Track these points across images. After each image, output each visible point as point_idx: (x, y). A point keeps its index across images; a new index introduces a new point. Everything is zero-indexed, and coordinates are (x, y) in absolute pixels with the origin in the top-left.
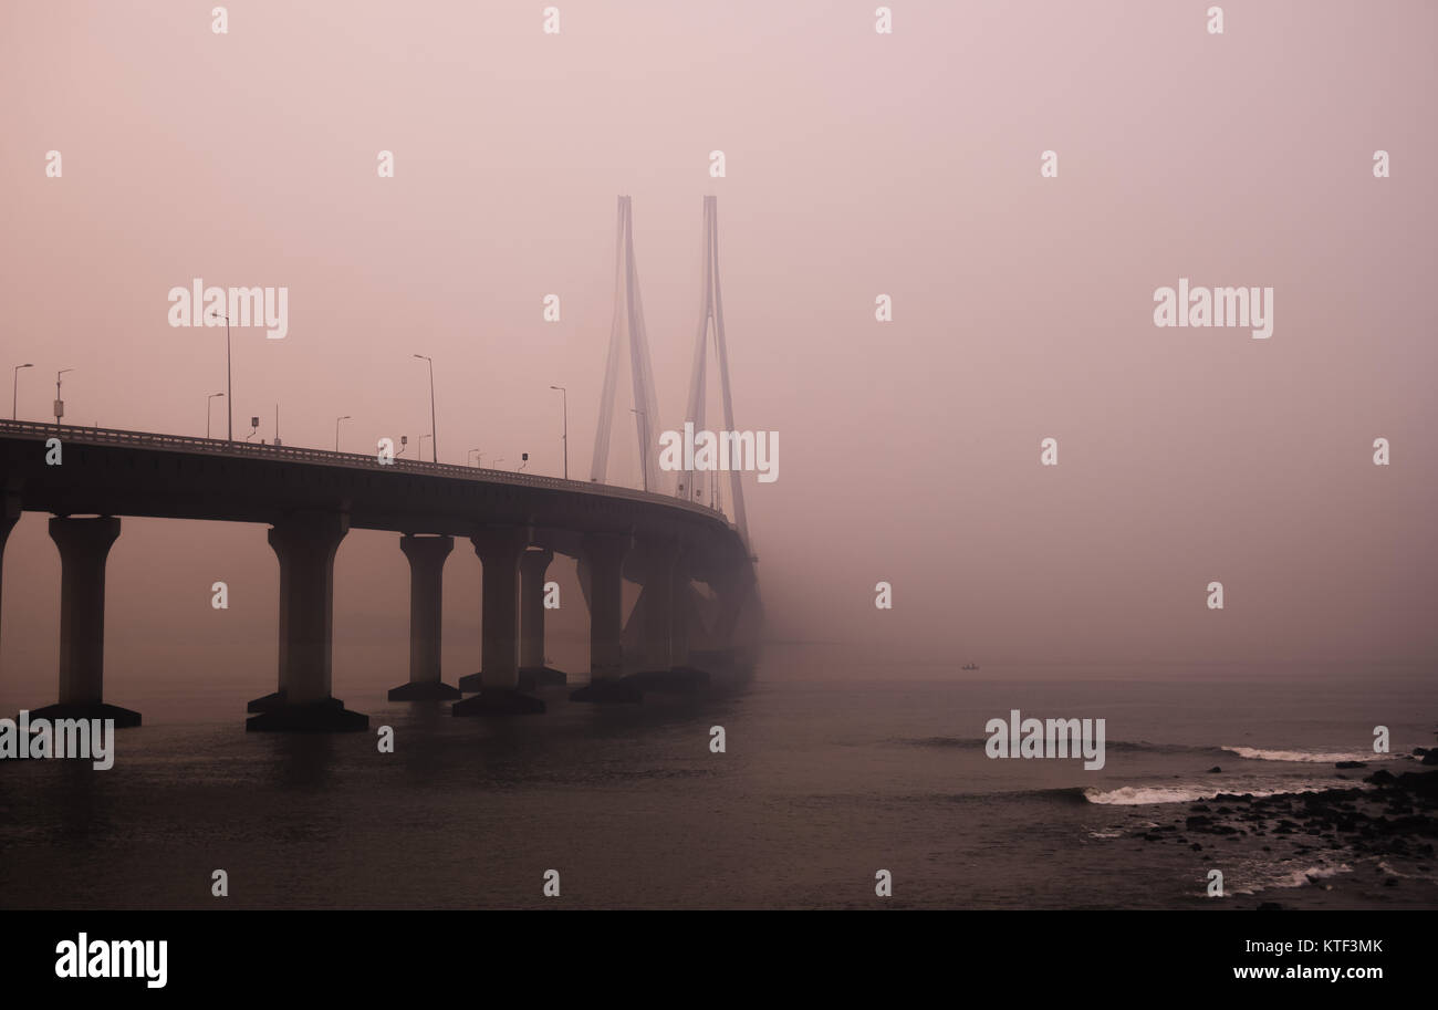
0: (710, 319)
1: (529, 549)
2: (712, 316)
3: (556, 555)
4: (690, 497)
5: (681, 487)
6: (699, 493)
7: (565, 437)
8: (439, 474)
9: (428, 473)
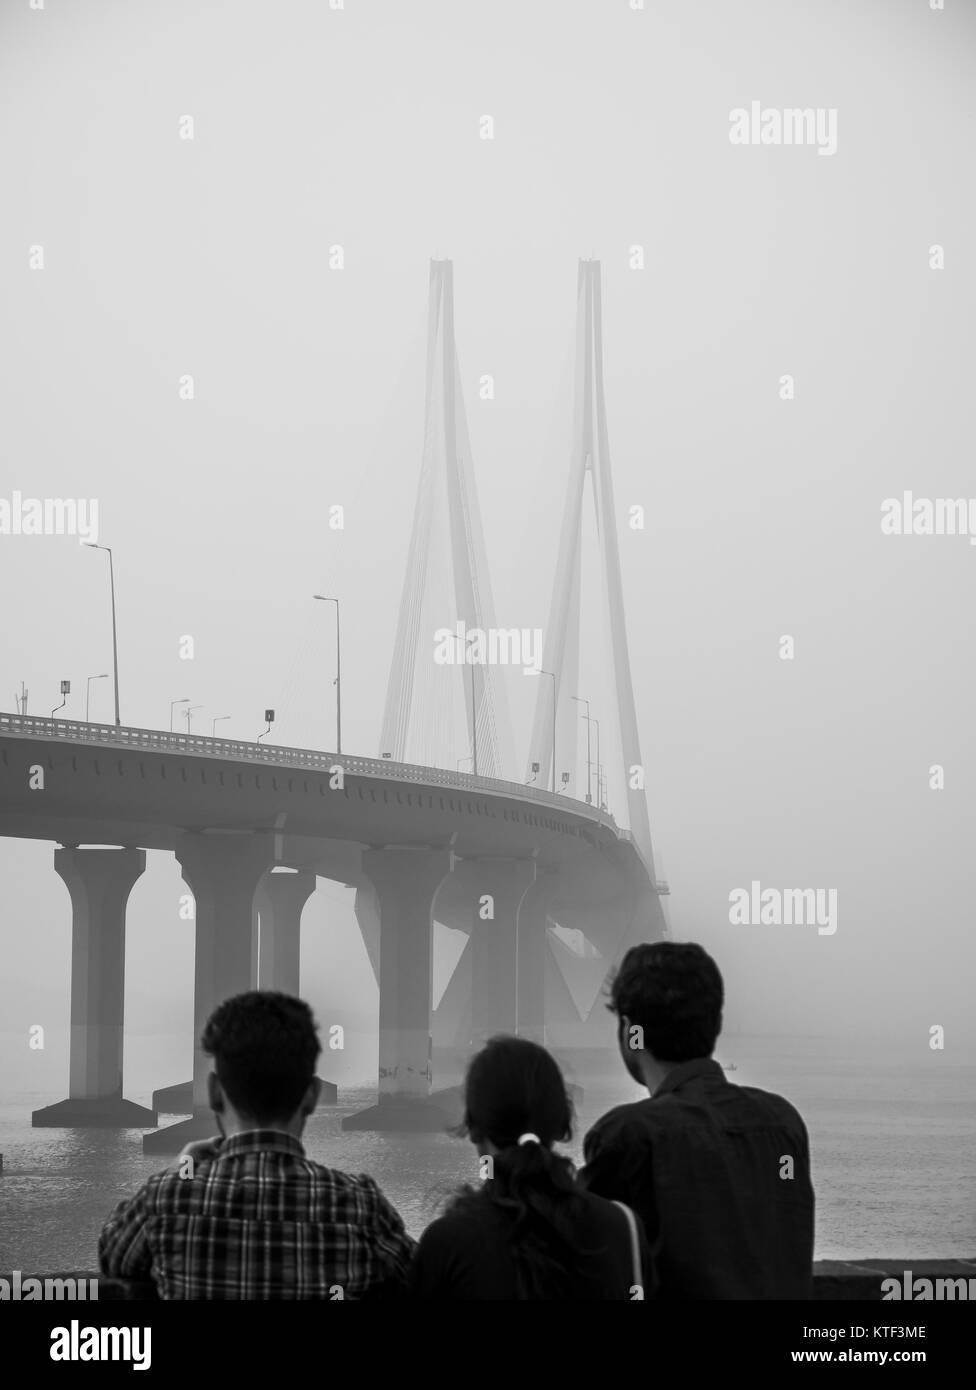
0: (588, 473)
1: (277, 870)
2: (592, 468)
3: (320, 880)
4: (551, 784)
5: (536, 767)
6: (566, 777)
7: (338, 679)
8: (125, 745)
9: (105, 743)
